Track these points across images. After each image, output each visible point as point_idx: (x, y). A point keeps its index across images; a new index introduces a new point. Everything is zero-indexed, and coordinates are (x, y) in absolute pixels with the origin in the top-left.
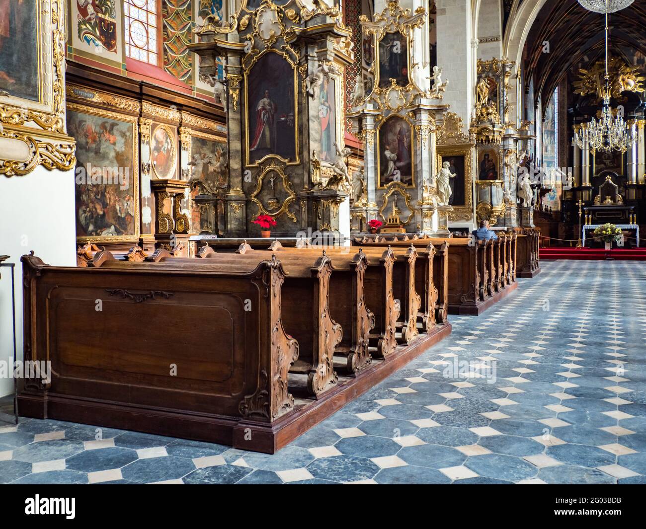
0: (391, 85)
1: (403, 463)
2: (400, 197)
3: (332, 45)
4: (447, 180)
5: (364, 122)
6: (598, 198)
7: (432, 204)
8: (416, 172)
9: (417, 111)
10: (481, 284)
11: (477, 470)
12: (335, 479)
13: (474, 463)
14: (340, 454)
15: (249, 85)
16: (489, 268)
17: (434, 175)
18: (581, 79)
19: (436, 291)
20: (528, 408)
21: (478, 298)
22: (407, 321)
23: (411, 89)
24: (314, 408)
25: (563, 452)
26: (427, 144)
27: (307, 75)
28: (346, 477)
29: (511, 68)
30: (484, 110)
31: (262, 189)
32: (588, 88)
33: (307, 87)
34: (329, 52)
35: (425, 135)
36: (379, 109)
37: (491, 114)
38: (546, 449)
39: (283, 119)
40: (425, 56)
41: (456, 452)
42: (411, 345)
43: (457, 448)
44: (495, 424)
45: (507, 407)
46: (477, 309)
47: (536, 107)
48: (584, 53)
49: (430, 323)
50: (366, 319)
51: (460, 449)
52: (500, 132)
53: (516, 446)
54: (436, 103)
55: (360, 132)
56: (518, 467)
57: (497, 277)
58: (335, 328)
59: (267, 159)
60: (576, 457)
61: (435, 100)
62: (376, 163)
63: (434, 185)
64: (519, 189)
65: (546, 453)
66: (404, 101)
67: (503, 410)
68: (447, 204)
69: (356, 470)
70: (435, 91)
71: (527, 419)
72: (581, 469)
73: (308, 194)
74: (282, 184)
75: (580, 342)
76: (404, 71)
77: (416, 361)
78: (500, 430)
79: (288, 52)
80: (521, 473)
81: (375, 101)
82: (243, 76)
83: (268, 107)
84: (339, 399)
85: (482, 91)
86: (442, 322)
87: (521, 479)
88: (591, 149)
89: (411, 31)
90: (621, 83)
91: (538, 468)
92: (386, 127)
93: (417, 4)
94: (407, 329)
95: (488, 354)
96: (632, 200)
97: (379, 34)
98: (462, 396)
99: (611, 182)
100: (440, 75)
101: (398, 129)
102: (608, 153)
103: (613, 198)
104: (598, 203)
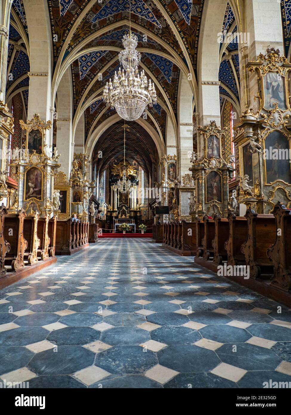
0: (33, 153)
1: (17, 326)
2: (35, 205)
4: (58, 198)
5: (19, 169)
6: (120, 215)
7: (50, 209)
8: (44, 193)
9: (45, 166)
10: (73, 240)
11: (67, 323)
13: (65, 320)
16: (76, 234)
17: (52, 195)
18: (114, 169)
19: (49, 239)
20: (96, 289)
21: (71, 247)
22: (32, 252)
23: (43, 156)
25: (116, 307)
26: (49, 181)
29: (87, 158)
30: (76, 172)
32: (116, 172)
35: (49, 177)
36: (27, 163)
37: (79, 174)
38: (107, 307)
40: (50, 143)
41: (56, 315)
42: (33, 265)
43: (55, 313)
44: (78, 298)
45: (85, 290)
46: (70, 252)
47: (97, 177)
48: (115, 158)
49: (45, 255)
50: (4, 245)
51: (57, 313)
52: (83, 182)
53: (90, 307)
54: (54, 163)
55: (16, 173)
56: (92, 318)
57: (80, 239)
60: (122, 308)
61: (54, 162)
62: (24, 189)
63: (52, 201)
64: (89, 208)
65: (107, 309)
66: (40, 161)
67: (82, 291)
68: (58, 209)
70: (55, 158)
71: (95, 294)
72: (127, 314)
75: (118, 262)
76: (40, 147)
77: (35, 274)
78: (81, 301)
80: (94, 321)
81: (25, 159)
85: (75, 164)
86: (52, 256)
87: (94, 324)
88: (117, 196)
89: (44, 130)
90: (128, 172)
91: (103, 317)
92: (30, 171)
93: (48, 119)
94: (32, 256)
95: (75, 269)
96: (132, 217)
97: (29, 130)
98: (60, 287)
99: (125, 209)
100: (57, 151)
101: (36, 173)
102: (124, 198)
103: (125, 216)
104: (120, 217)
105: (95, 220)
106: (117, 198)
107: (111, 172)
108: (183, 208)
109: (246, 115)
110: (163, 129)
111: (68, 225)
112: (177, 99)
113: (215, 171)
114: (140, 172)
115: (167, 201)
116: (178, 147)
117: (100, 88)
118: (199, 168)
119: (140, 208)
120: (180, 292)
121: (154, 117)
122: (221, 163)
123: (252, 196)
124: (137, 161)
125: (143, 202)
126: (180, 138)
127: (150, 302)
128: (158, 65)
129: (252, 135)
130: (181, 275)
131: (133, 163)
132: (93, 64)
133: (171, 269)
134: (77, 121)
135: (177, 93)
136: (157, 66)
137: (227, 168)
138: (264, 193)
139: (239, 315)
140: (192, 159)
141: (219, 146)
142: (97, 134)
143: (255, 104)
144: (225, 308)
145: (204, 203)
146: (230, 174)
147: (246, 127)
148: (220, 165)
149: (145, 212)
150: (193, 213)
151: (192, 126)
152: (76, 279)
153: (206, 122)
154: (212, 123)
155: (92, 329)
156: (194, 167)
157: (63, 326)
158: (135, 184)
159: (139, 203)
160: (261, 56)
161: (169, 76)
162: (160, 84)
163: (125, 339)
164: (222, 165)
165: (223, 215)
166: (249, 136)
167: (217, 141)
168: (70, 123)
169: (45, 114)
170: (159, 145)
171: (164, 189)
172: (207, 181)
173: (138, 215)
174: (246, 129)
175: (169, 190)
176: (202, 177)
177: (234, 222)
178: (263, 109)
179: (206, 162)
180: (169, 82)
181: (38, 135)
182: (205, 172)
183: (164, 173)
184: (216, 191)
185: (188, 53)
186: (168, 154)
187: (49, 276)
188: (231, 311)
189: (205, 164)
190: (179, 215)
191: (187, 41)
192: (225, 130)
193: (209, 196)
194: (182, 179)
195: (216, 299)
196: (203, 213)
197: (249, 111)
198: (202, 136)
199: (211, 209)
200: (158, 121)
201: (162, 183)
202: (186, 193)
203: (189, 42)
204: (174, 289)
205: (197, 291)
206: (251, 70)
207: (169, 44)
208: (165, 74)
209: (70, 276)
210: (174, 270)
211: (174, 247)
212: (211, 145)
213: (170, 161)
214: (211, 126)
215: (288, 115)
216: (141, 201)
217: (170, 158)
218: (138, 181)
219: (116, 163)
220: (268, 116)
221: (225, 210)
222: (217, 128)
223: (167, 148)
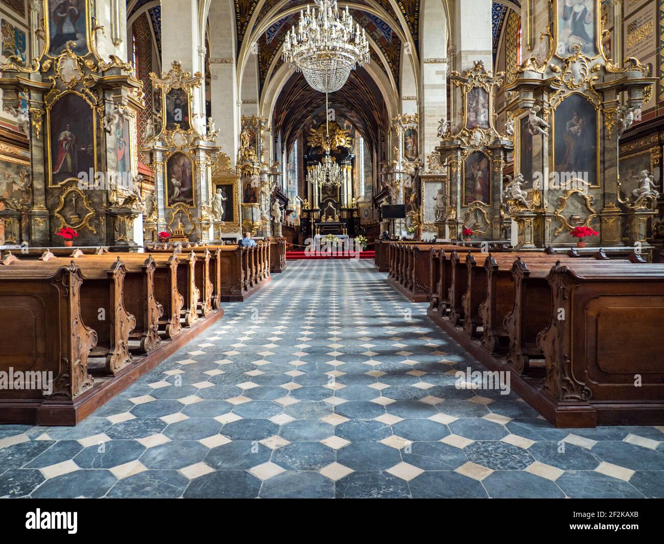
0: (176, 129)
1: (186, 417)
2: (184, 214)
3: (125, 92)
4: (220, 203)
5: (154, 156)
6: (324, 217)
7: (208, 220)
8: (196, 196)
9: (196, 150)
10: (245, 278)
11: (242, 414)
12: (130, 438)
13: (239, 410)
14: (135, 417)
15: (51, 118)
16: (251, 267)
17: (210, 198)
18: (312, 136)
19: (212, 285)
20: (277, 365)
21: (243, 289)
22: (189, 309)
23: (192, 133)
24: (112, 384)
25: (300, 393)
26: (204, 175)
27: (104, 115)
28: (139, 435)
29: (265, 123)
30: (246, 153)
31: (65, 206)
32: (316, 142)
33: (104, 125)
34: (123, 98)
35: (203, 168)
36: (166, 146)
37: (251, 155)
38: (289, 393)
39: (83, 149)
40: (202, 109)
41: (227, 403)
42: (193, 327)
43: (227, 400)
44: (255, 379)
45: (263, 366)
46: (242, 297)
47: (283, 153)
48: (313, 118)
49: (207, 309)
50: (155, 309)
51: (230, 400)
52: (258, 169)
53: (269, 393)
54: (211, 145)
55: (151, 163)
56: (271, 408)
57: (256, 273)
58: (129, 318)
59: (69, 181)
60: (308, 395)
61: (210, 143)
62: (164, 188)
63: (210, 206)
64: (271, 210)
65: (290, 395)
66: (187, 142)
67: (260, 368)
68: (220, 220)
69: (148, 428)
70: (210, 135)
71: (276, 373)
72: (312, 403)
73: (106, 211)
74: (83, 203)
75: (313, 316)
76: (186, 118)
77: (197, 339)
78: (258, 383)
79: (87, 95)
80: (273, 412)
81: (163, 140)
82: (45, 110)
83: (69, 139)
84: (133, 374)
85: (245, 138)
86: (217, 308)
87: (272, 415)
89: (191, 89)
90: (337, 140)
91: (284, 406)
92: (172, 160)
93: (196, 69)
94: (190, 315)
95: (250, 329)
96: (345, 219)
97: (166, 89)
98: (231, 362)
99: (332, 206)
100: (214, 124)
101: (182, 162)
103: (333, 217)
104: (323, 221)
105: (281, 230)
106: (319, 188)
107: (306, 142)
108: (428, 210)
109: (524, 69)
110: (395, 67)
111: (238, 256)
112: (418, 15)
113: (479, 152)
114: (356, 141)
115: (402, 196)
116: (420, 103)
118: (452, 147)
119: (357, 205)
120: (388, 372)
121: (378, 45)
122: (490, 136)
123: (527, 208)
124: (351, 121)
125: (363, 194)
126: (423, 86)
127: (345, 386)
129: (531, 105)
130: (399, 342)
131: (345, 125)
133: (388, 330)
134: (244, 62)
135: (419, 3)
137: (500, 146)
138: (548, 201)
139: (450, 406)
140: (441, 132)
141: (489, 106)
142: (279, 81)
143: (542, 46)
144: (436, 396)
145: (459, 207)
146: (505, 155)
147: (522, 90)
148: (490, 140)
149: (367, 211)
150: (441, 224)
151: (446, 64)
152: (252, 348)
153: (467, 63)
154: (476, 66)
155: (270, 421)
156: (445, 145)
157: (238, 418)
158: (348, 162)
159: (357, 195)
163: (305, 435)
164: (492, 140)
165: (492, 227)
166: (527, 107)
167: (484, 98)
168: (232, 66)
169: (191, 61)
170: (389, 96)
171: (397, 176)
172: (465, 169)
173: (355, 215)
174: (523, 93)
175: (406, 176)
176: (457, 163)
177: (473, 269)
179: (464, 135)
181: (181, 97)
182: (462, 154)
183: (398, 147)
184: (481, 185)
186: (404, 113)
187: (215, 342)
188: (441, 400)
189: (463, 139)
190: (420, 222)
192: (499, 77)
193: (469, 194)
194: (426, 159)
195: (431, 383)
196: (458, 223)
197: (529, 62)
198: (458, 89)
199: (472, 216)
200: (386, 52)
201: (394, 165)
202: (433, 184)
204: (380, 365)
205: (411, 370)
209: (244, 342)
210: (391, 331)
211: (403, 285)
212: (474, 105)
213: (408, 126)
214: (475, 70)
215: (599, 66)
216: (359, 191)
217: (407, 120)
218: (355, 158)
219: (314, 127)
220: (564, 68)
221: (496, 219)
222: (485, 73)
223: (403, 101)
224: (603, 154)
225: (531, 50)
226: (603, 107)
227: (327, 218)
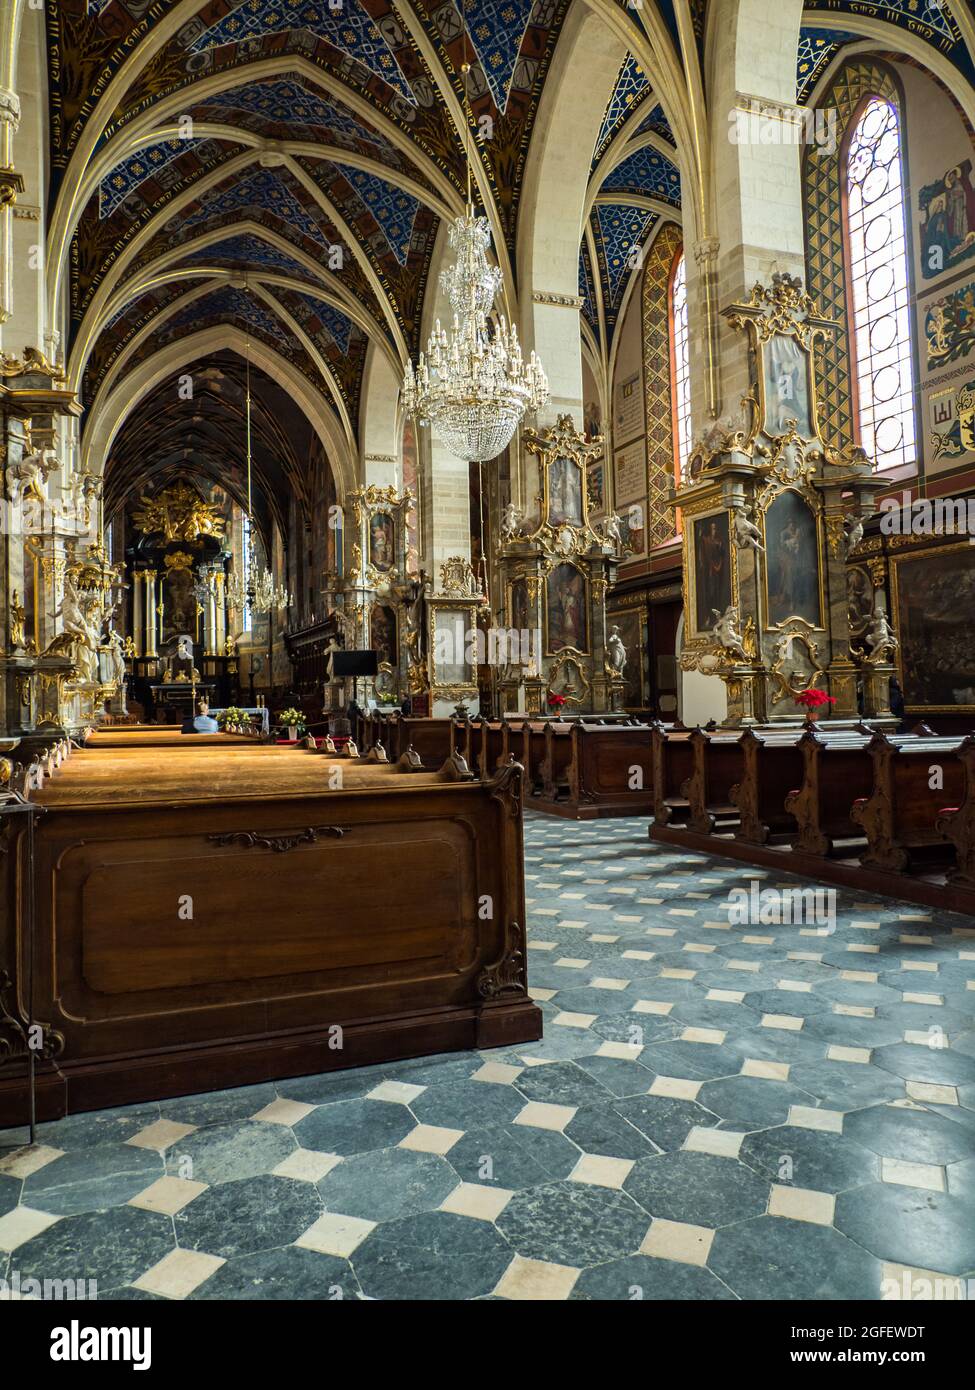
9: (46, 536)
18: (143, 511)
32: (152, 524)
48: (151, 477)
88: (157, 605)
90: (196, 523)
96: (212, 677)
102: (179, 612)
103: (188, 674)
104: (168, 681)
105: (124, 699)
106: (158, 615)
107: (131, 523)
109: (731, 450)
110: (351, 399)
112: (420, 318)
113: (569, 564)
114: (235, 527)
115: (366, 635)
116: (423, 470)
117: (163, 252)
118: (527, 554)
119: (237, 648)
121: (324, 358)
122: (585, 539)
123: (742, 660)
124: (227, 488)
125: (249, 628)
126: (430, 441)
128: (370, 204)
129: (741, 504)
131: (213, 494)
132: (152, 173)
135: (423, 298)
136: (368, 208)
137: (600, 557)
138: (764, 651)
140: (508, 527)
141: (581, 489)
143: (739, 414)
146: (608, 571)
147: (728, 481)
148: (584, 546)
153: (546, 416)
154: (562, 423)
158: (218, 565)
159: (235, 629)
160: (759, 290)
161: (402, 243)
162: (372, 264)
164: (588, 546)
165: (592, 690)
167: (575, 476)
170: (339, 452)
171: (359, 597)
172: (549, 592)
173: (232, 670)
174: (728, 486)
175: (374, 598)
176: (536, 581)
178: (763, 434)
179: (545, 535)
180: (400, 263)
183: (359, 544)
184: (573, 621)
185: (495, 197)
186: (369, 483)
189: (545, 543)
190: (428, 683)
191: (492, 160)
193: (555, 634)
194: (438, 571)
196: (539, 685)
199: (560, 673)
200: (337, 371)
201: (350, 577)
202: (450, 615)
203: (498, 165)
206: (734, 326)
207: (434, 159)
208: (389, 234)
212: (559, 486)
213: (376, 506)
214: (560, 429)
215: (817, 453)
216: (242, 622)
217: (376, 496)
218: (231, 558)
219: (149, 494)
220: (774, 453)
221: (599, 676)
222: (575, 435)
223: (367, 462)
224: (827, 581)
225: (715, 418)
226: (824, 514)
227: (175, 674)
